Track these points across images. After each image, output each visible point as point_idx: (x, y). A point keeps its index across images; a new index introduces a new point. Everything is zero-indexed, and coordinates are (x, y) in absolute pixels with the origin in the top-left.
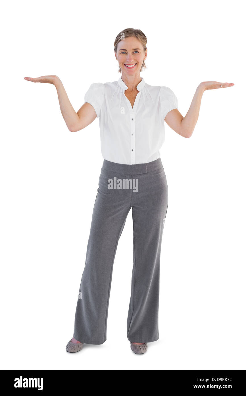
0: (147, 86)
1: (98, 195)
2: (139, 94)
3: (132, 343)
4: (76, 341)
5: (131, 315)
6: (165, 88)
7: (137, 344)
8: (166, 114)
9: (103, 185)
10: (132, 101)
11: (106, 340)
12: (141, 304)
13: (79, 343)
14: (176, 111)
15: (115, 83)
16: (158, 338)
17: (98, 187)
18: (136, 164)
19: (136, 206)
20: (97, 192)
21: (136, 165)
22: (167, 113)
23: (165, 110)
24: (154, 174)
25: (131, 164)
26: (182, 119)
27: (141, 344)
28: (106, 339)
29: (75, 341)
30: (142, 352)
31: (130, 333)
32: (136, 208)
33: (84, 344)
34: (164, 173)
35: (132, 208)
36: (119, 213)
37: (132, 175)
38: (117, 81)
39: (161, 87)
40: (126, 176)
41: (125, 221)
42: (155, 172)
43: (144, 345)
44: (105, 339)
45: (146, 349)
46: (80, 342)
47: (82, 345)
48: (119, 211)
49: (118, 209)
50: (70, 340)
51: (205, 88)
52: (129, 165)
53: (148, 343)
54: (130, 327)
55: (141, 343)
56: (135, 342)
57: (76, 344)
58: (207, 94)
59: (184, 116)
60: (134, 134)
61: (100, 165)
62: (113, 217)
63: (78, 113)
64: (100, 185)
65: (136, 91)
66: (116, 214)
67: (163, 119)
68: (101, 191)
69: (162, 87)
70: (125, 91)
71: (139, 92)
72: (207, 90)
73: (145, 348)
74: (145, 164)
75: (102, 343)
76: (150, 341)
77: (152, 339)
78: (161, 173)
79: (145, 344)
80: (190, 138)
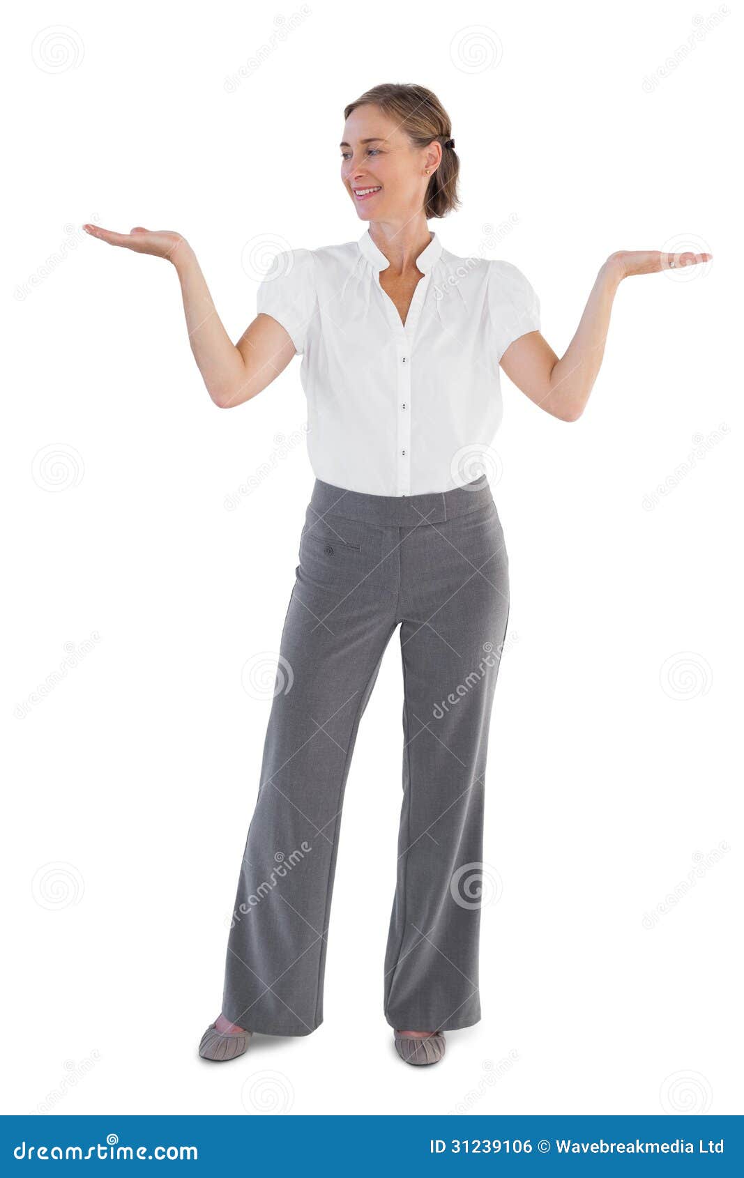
0: (449, 258)
1: (296, 588)
2: (422, 284)
3: (398, 1031)
4: (231, 1026)
5: (397, 947)
6: (502, 265)
7: (414, 1035)
8: (504, 345)
9: (312, 557)
10: (403, 302)
11: (320, 1024)
12: (426, 915)
13: (240, 1033)
14: (535, 339)
15: (351, 248)
16: (479, 1018)
17: (298, 563)
18: (413, 495)
19: (411, 620)
20: (293, 579)
21: (414, 497)
22: (510, 343)
23: (504, 335)
24: (467, 525)
25: (400, 495)
26: (554, 363)
27: (426, 1034)
28: (321, 1021)
29: (229, 1027)
30: (431, 1059)
31: (392, 1002)
32: (415, 626)
33: (255, 1034)
34: (497, 521)
35: (399, 625)
36: (360, 641)
37: (400, 528)
38: (357, 243)
39: (489, 262)
40: (384, 532)
41: (378, 667)
42: (471, 519)
43: (436, 1038)
44: (317, 1020)
45: (442, 1050)
46: (241, 1030)
47: (248, 1038)
48: (361, 634)
49: (358, 629)
50: (212, 1022)
51: (623, 272)
52: (391, 498)
53: (447, 1034)
54: (393, 984)
55: (427, 1031)
56: (408, 1030)
57: (230, 1036)
58: (631, 288)
59: (560, 356)
60: (409, 406)
61: (304, 497)
62: (342, 653)
63: (241, 346)
64: (303, 556)
65: (414, 273)
66: (354, 645)
67: (497, 361)
68: (307, 576)
69: (494, 261)
70: (380, 273)
71: (423, 275)
72: (628, 277)
73: (440, 1047)
74: (440, 495)
75: (307, 1033)
76: (454, 1025)
77: (461, 1020)
78: (488, 521)
79: (437, 1034)
80: (578, 421)
